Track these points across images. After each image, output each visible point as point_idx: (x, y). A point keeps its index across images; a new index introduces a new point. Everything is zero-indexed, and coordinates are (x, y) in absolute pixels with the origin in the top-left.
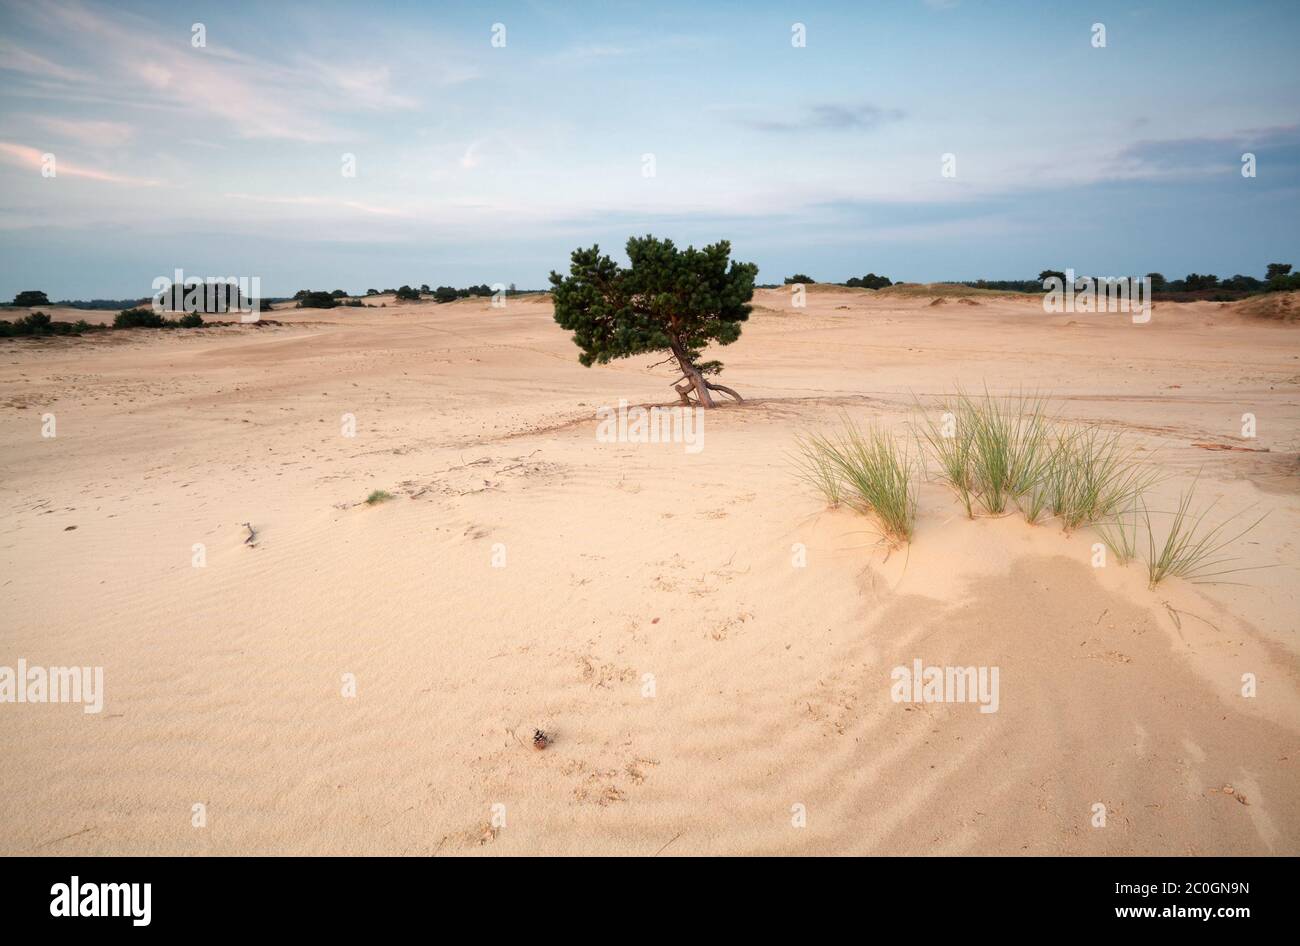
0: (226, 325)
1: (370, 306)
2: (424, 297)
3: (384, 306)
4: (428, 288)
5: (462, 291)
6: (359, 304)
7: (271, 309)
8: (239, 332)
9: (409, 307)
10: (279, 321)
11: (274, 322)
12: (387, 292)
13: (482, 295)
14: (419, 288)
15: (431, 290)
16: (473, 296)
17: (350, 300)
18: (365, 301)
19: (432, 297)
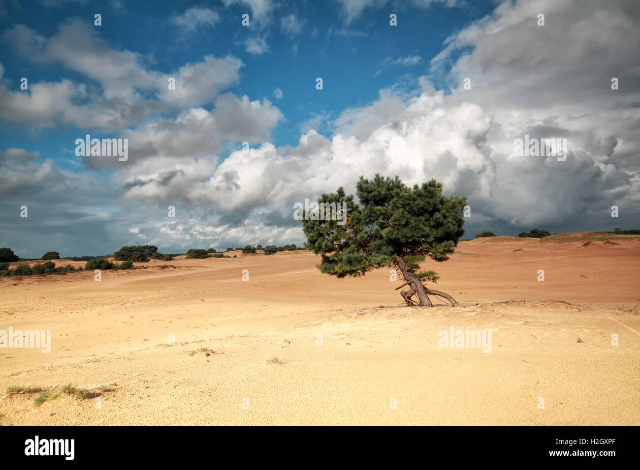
0: (145, 268)
1: (228, 257)
2: (258, 252)
3: (235, 256)
4: (261, 246)
5: (280, 247)
6: (222, 256)
7: (173, 260)
8: (151, 272)
9: (250, 257)
10: (174, 265)
11: (172, 266)
12: (238, 249)
13: (291, 250)
14: (256, 247)
15: (263, 248)
16: (287, 251)
17: (217, 254)
18: (225, 254)
19: (262, 252)
